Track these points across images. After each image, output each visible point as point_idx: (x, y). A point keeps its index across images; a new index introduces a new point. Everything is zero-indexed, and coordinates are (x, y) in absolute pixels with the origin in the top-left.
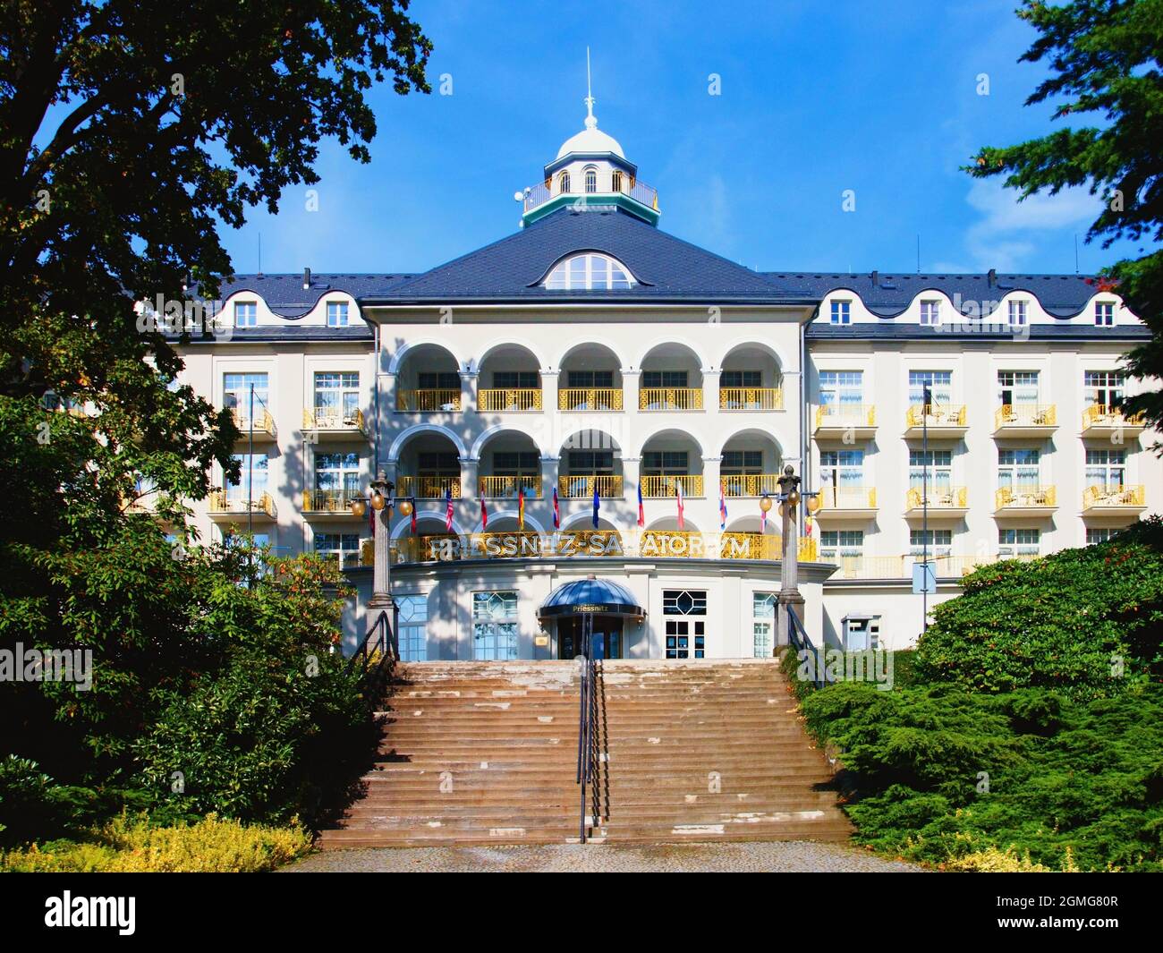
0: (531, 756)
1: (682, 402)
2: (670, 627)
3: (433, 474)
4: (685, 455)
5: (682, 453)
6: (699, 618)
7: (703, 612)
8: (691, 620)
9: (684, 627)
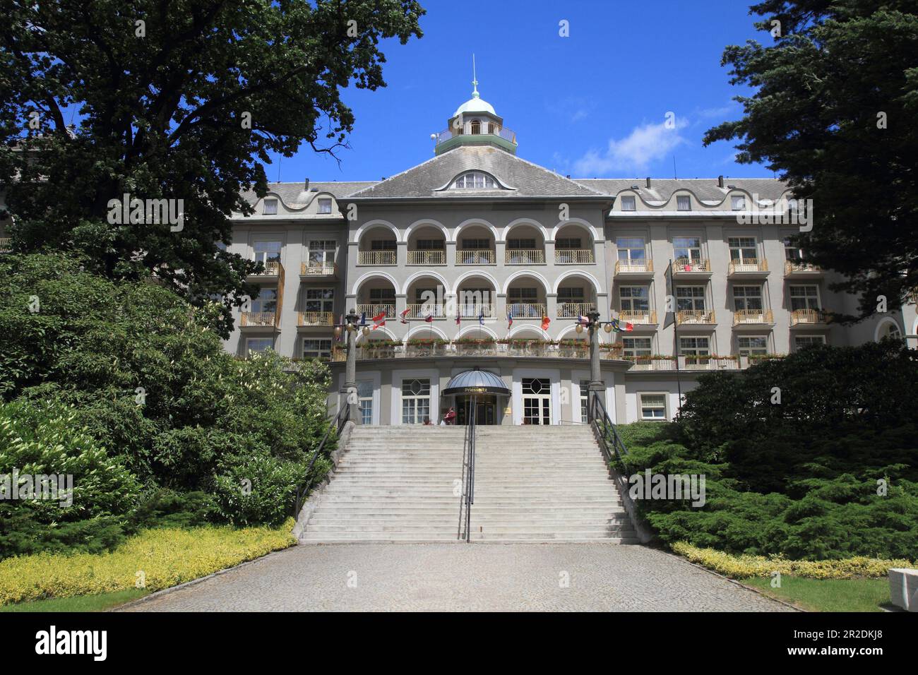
0: (438, 487)
1: (533, 258)
2: (527, 402)
3: (378, 303)
4: (535, 290)
5: (533, 289)
6: (546, 396)
7: (548, 392)
8: (540, 397)
9: (536, 402)
